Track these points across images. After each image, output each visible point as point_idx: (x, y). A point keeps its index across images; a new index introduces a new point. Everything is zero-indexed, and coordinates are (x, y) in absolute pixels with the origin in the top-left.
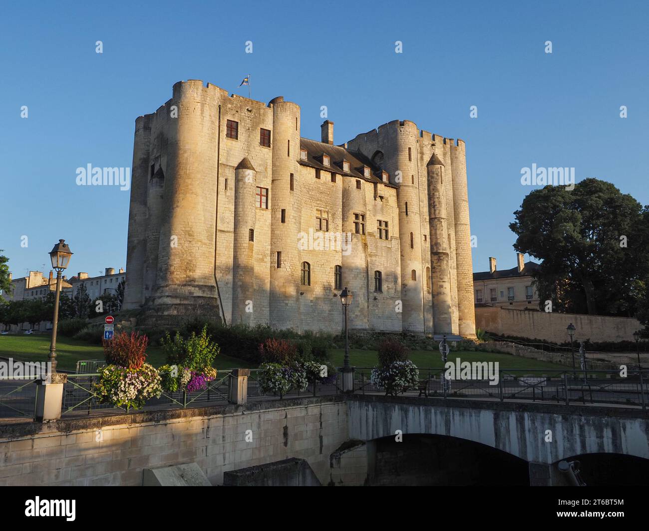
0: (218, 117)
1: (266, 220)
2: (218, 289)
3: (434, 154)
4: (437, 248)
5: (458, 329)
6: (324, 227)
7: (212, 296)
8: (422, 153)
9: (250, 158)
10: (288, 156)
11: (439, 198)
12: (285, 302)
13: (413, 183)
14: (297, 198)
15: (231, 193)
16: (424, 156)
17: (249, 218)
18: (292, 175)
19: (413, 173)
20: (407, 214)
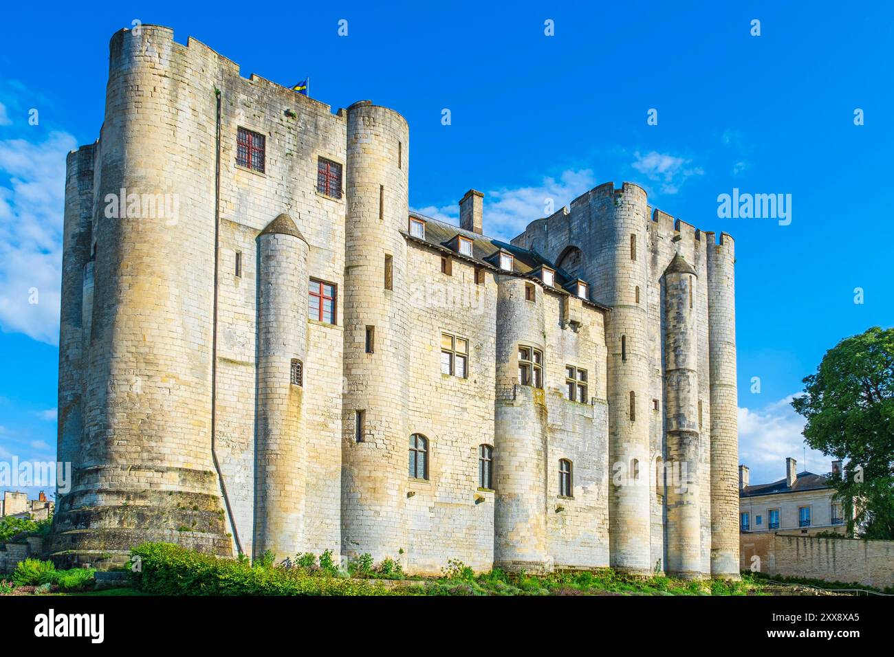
0: (214, 118)
1: (331, 348)
2: (221, 479)
3: (677, 255)
4: (679, 423)
5: (709, 565)
6: (459, 369)
7: (205, 492)
8: (655, 252)
9: (293, 215)
10: (381, 217)
11: (686, 333)
12: (373, 508)
13: (637, 302)
14: (399, 306)
15: (248, 283)
16: (658, 257)
17: (291, 337)
18: (388, 259)
19: (638, 283)
20: (624, 358)
